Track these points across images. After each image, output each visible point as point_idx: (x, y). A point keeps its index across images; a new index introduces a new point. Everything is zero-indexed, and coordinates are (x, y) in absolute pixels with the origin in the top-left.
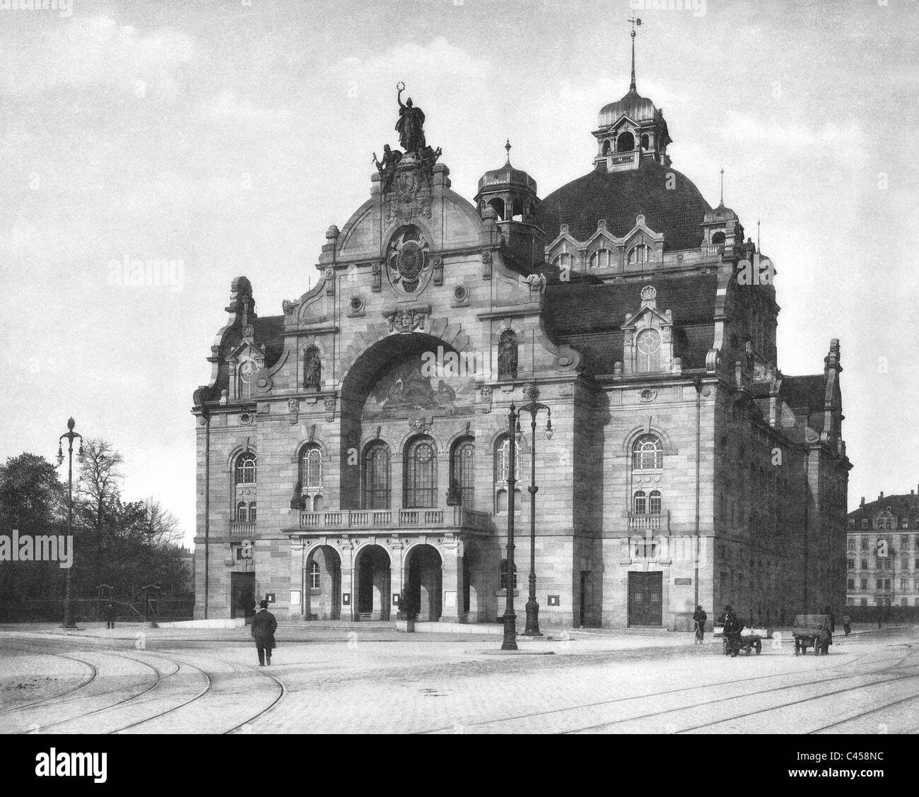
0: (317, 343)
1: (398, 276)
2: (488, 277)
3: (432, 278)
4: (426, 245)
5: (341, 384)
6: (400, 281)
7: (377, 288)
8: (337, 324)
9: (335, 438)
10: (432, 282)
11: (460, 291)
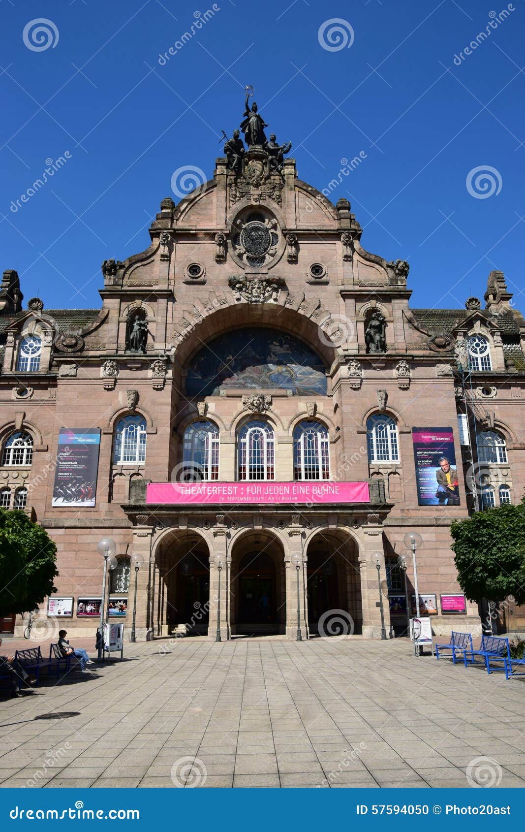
0: (145, 305)
1: (242, 251)
2: (348, 258)
3: (286, 254)
4: (275, 227)
5: (174, 350)
6: (245, 256)
7: (221, 259)
8: (171, 288)
9: (164, 407)
10: (285, 258)
11: (316, 269)
